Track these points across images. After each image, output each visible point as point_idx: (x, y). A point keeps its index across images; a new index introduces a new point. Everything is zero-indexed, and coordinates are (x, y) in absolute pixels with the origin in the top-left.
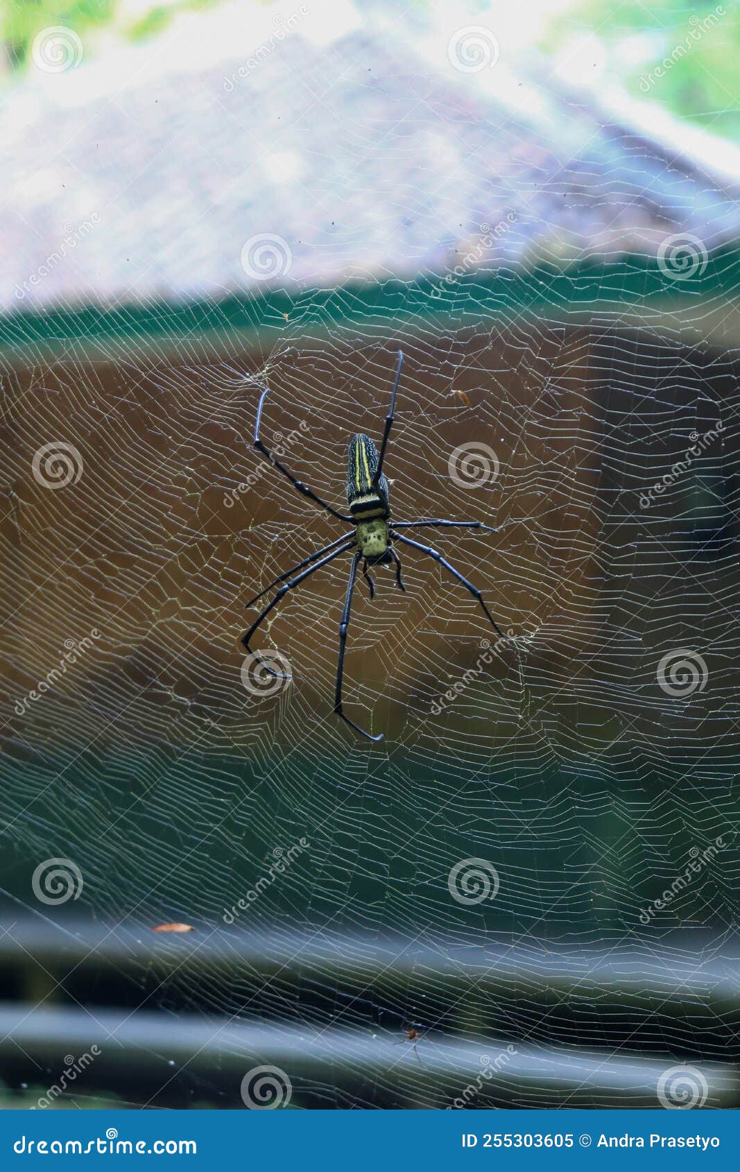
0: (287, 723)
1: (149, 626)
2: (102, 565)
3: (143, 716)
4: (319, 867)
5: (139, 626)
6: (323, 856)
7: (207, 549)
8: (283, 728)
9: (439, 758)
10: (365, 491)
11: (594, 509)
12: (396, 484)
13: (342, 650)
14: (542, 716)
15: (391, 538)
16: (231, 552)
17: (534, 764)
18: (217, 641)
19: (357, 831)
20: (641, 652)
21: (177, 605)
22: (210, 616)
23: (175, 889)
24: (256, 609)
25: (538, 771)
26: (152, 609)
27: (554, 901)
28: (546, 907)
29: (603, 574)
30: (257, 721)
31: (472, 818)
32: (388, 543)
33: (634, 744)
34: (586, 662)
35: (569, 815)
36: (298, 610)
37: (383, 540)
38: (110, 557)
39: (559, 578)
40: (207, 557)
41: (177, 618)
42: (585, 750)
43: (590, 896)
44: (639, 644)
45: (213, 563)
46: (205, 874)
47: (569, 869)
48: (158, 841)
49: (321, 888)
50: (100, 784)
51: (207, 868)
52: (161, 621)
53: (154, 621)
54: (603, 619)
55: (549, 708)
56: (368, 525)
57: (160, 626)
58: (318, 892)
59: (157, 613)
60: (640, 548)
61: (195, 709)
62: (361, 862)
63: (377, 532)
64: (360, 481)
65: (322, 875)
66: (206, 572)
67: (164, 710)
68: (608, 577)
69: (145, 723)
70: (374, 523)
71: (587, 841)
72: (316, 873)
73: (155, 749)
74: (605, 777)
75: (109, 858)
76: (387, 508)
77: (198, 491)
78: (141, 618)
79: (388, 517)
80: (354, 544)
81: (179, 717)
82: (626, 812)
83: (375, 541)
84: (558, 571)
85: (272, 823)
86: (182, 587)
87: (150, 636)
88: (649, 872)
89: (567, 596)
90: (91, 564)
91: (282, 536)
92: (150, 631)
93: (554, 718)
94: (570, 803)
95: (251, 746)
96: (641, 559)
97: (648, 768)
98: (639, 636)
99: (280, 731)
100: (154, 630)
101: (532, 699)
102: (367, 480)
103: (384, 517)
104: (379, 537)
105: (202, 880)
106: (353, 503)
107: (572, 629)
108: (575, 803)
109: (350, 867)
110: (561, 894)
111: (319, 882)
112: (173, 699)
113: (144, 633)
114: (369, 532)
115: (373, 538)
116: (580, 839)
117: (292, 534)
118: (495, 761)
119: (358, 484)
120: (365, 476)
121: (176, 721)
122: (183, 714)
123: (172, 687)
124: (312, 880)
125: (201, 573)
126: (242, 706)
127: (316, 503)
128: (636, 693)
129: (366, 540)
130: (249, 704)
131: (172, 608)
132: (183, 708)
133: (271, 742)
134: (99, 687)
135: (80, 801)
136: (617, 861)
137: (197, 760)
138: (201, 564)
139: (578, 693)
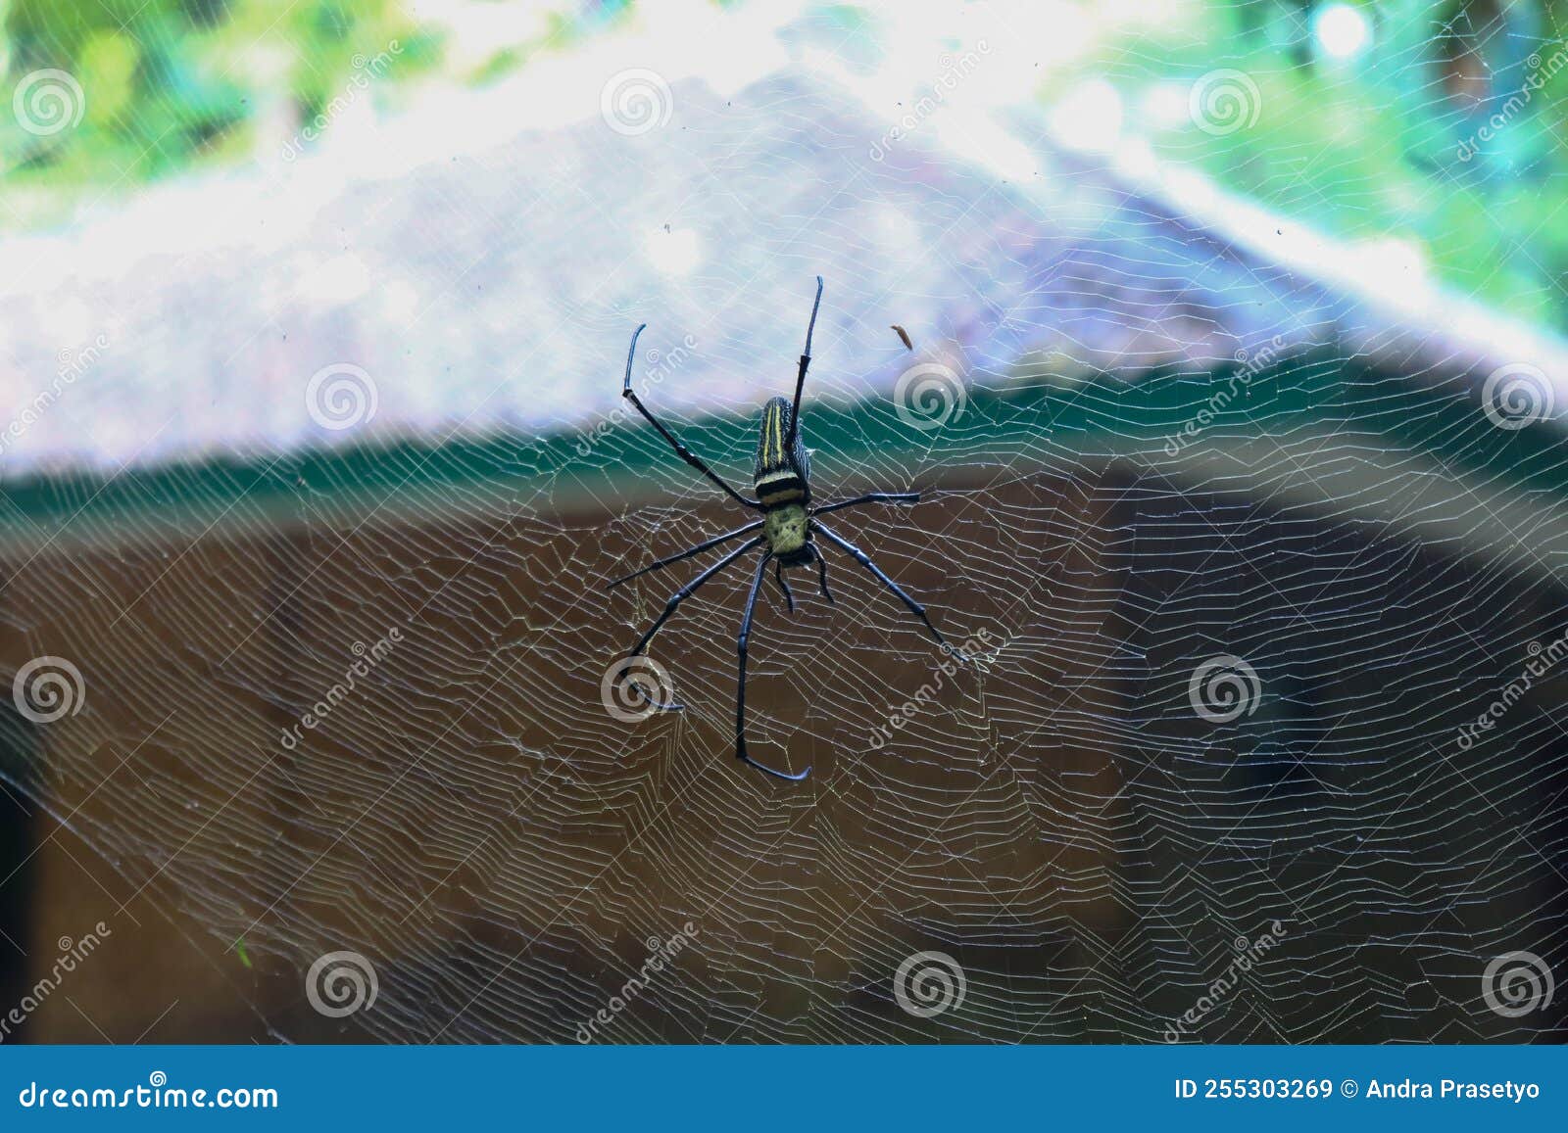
0: (676, 772)
1: (487, 656)
2: (422, 574)
3: (480, 778)
4: (719, 974)
5: (473, 655)
6: (723, 957)
7: (565, 547)
8: (670, 779)
9: (876, 815)
10: (773, 466)
11: (1075, 480)
12: (817, 454)
13: (742, 676)
14: (1015, 762)
15: (810, 530)
16: (598, 550)
17: (1003, 827)
18: (579, 671)
19: (770, 915)
20: (1146, 673)
21: (525, 626)
22: (571, 638)
23: (521, 1020)
24: (631, 625)
25: (1008, 838)
26: (492, 633)
27: (1036, 1018)
28: (1026, 1028)
29: (1092, 568)
30: (633, 773)
31: (921, 900)
32: (807, 536)
33: (1137, 800)
34: (1072, 689)
35: (1053, 898)
36: (685, 623)
37: (799, 532)
38: (435, 563)
39: (1032, 574)
40: (565, 559)
41: (525, 641)
42: (1071, 809)
43: (1084, 1012)
44: (1141, 663)
45: (574, 566)
46: (562, 996)
47: (1053, 974)
48: (497, 953)
49: (722, 1005)
50: (419, 876)
51: (565, 986)
52: (502, 648)
53: (493, 648)
54: (1094, 628)
55: (1025, 751)
56: (780, 513)
57: (503, 654)
58: (716, 1011)
59: (497, 638)
60: (1141, 531)
61: (551, 764)
62: (777, 961)
63: (792, 522)
64: (768, 454)
65: (724, 985)
66: (565, 579)
67: (509, 768)
68: (1098, 570)
69: (481, 787)
70: (788, 510)
71: (1078, 935)
72: (715, 984)
73: (495, 823)
74: (1099, 847)
75: (430, 982)
76: (806, 488)
77: (553, 468)
78: (475, 645)
79: (808, 501)
80: (763, 539)
81: (529, 777)
82: (1130, 896)
83: (789, 533)
84: (1032, 564)
85: (655, 916)
86: (531, 601)
87: (489, 669)
88: (1163, 978)
89: (1044, 598)
90: (408, 575)
91: (666, 525)
92: (488, 662)
93: (1030, 765)
94: (1052, 883)
95: (627, 809)
96: (1140, 546)
97: (1158, 833)
98: (1142, 652)
99: (666, 785)
100: (494, 661)
101: (1000, 740)
102: (777, 452)
103: (802, 501)
104: (794, 528)
105: (558, 1004)
106: (758, 483)
107: (1053, 643)
108: (1060, 883)
109: (763, 969)
110: (1046, 1009)
111: (720, 997)
112: (522, 754)
113: (480, 665)
114: (780, 521)
115: (786, 532)
116: (1069, 933)
117: (678, 523)
118: (951, 823)
119: (766, 458)
120: (775, 448)
121: (525, 782)
122: (535, 772)
123: (518, 738)
124: (709, 994)
125: (557, 580)
126: (614, 754)
127: (712, 482)
128: (1141, 730)
129: (776, 533)
130: (625, 751)
131: (518, 630)
132: (535, 764)
133: (654, 801)
134: (419, 743)
135: (389, 902)
136: (1119, 964)
137: (553, 834)
138: (556, 567)
139: (1062, 730)
